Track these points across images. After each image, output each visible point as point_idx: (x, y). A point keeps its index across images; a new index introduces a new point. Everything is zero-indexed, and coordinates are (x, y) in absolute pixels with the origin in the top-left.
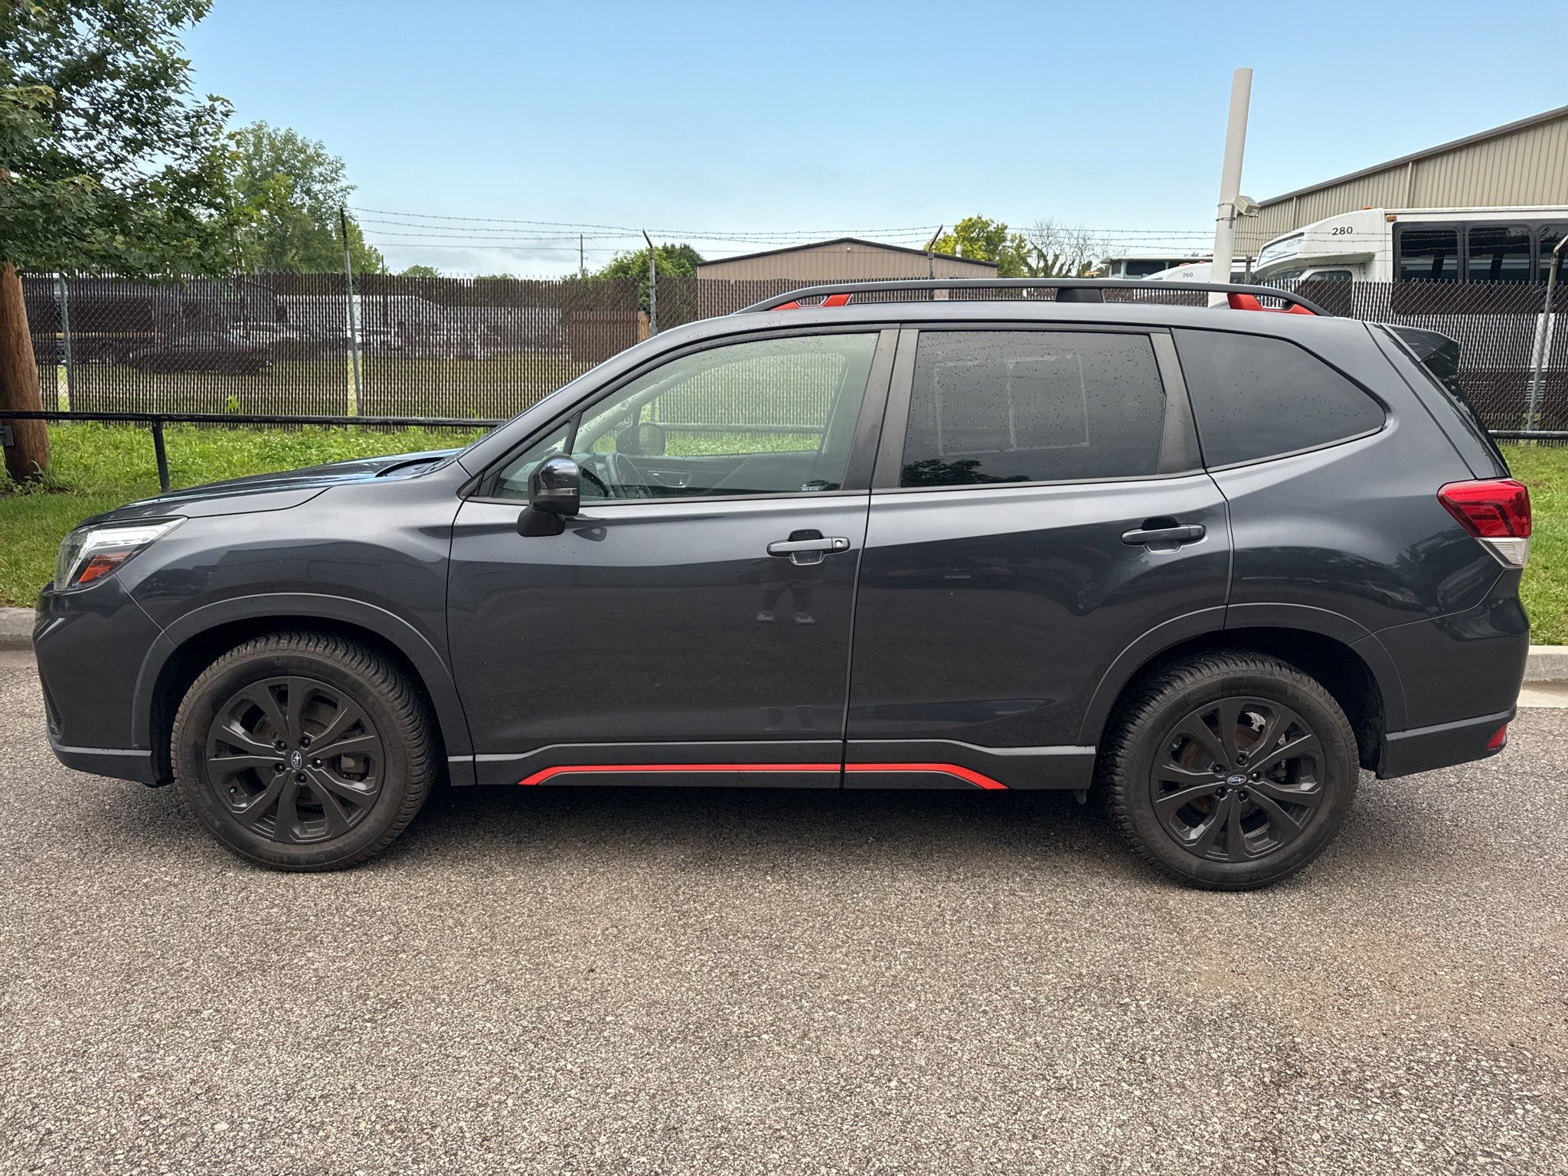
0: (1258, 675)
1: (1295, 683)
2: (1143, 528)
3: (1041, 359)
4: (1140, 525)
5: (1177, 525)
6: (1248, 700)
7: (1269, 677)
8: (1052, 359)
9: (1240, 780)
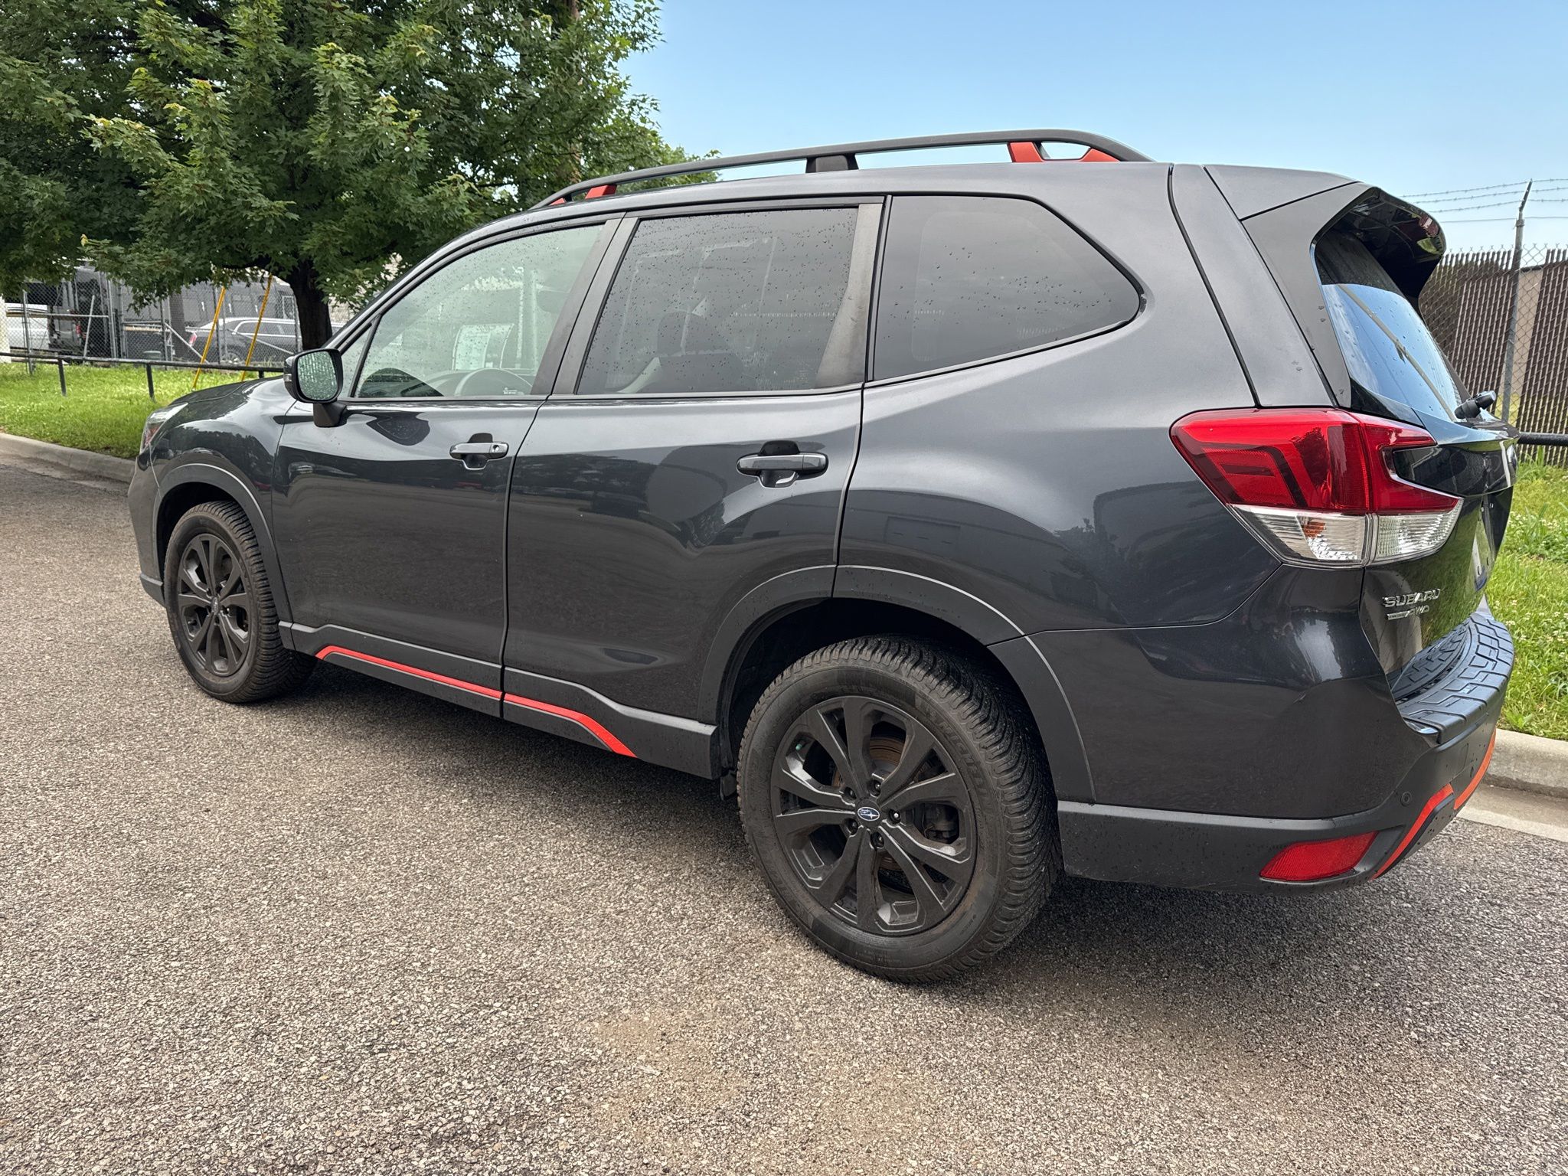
0: (880, 670)
1: (926, 691)
2: (760, 454)
3: (738, 245)
4: (759, 450)
5: (798, 452)
6: (879, 704)
7: (893, 675)
8: (748, 245)
9: (871, 815)
